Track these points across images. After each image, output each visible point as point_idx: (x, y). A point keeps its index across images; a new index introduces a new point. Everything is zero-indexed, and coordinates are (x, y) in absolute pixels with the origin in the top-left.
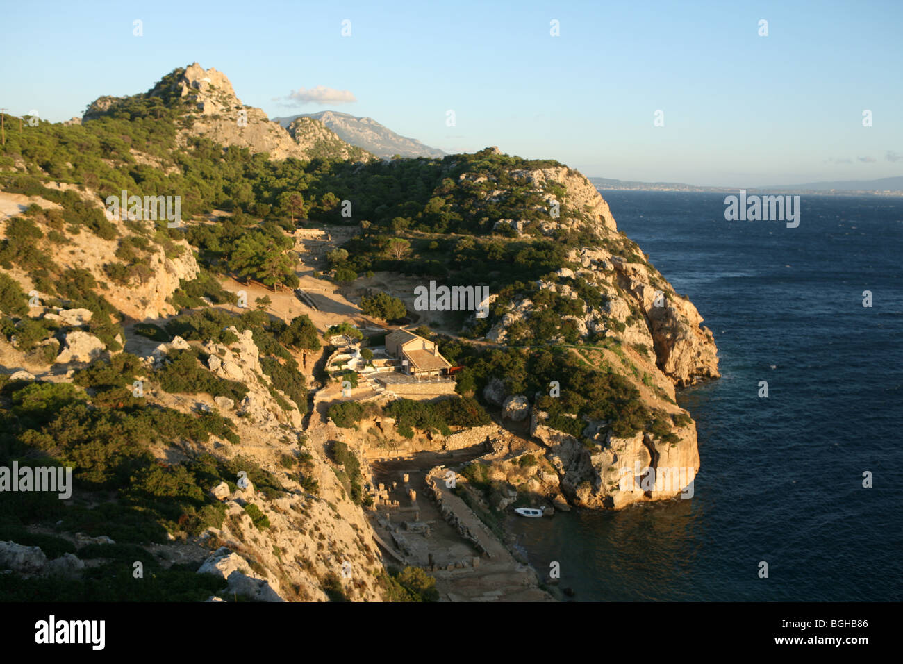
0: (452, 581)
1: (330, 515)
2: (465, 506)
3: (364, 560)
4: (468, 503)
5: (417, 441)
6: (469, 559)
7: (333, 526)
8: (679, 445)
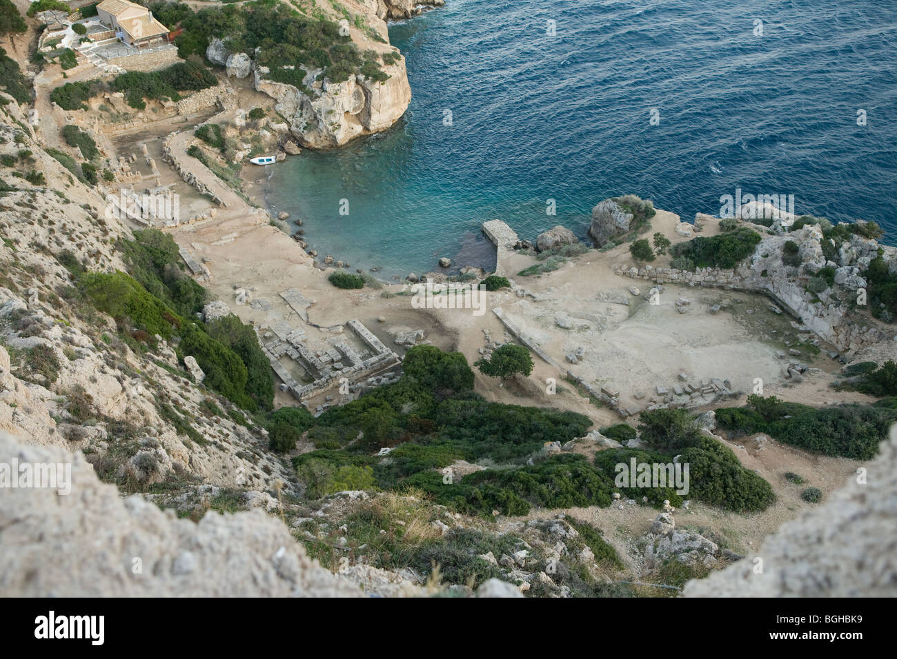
0: (194, 232)
1: (58, 202)
2: (203, 165)
3: (99, 233)
4: (205, 163)
5: (150, 111)
6: (208, 211)
7: (62, 212)
8: (388, 82)
